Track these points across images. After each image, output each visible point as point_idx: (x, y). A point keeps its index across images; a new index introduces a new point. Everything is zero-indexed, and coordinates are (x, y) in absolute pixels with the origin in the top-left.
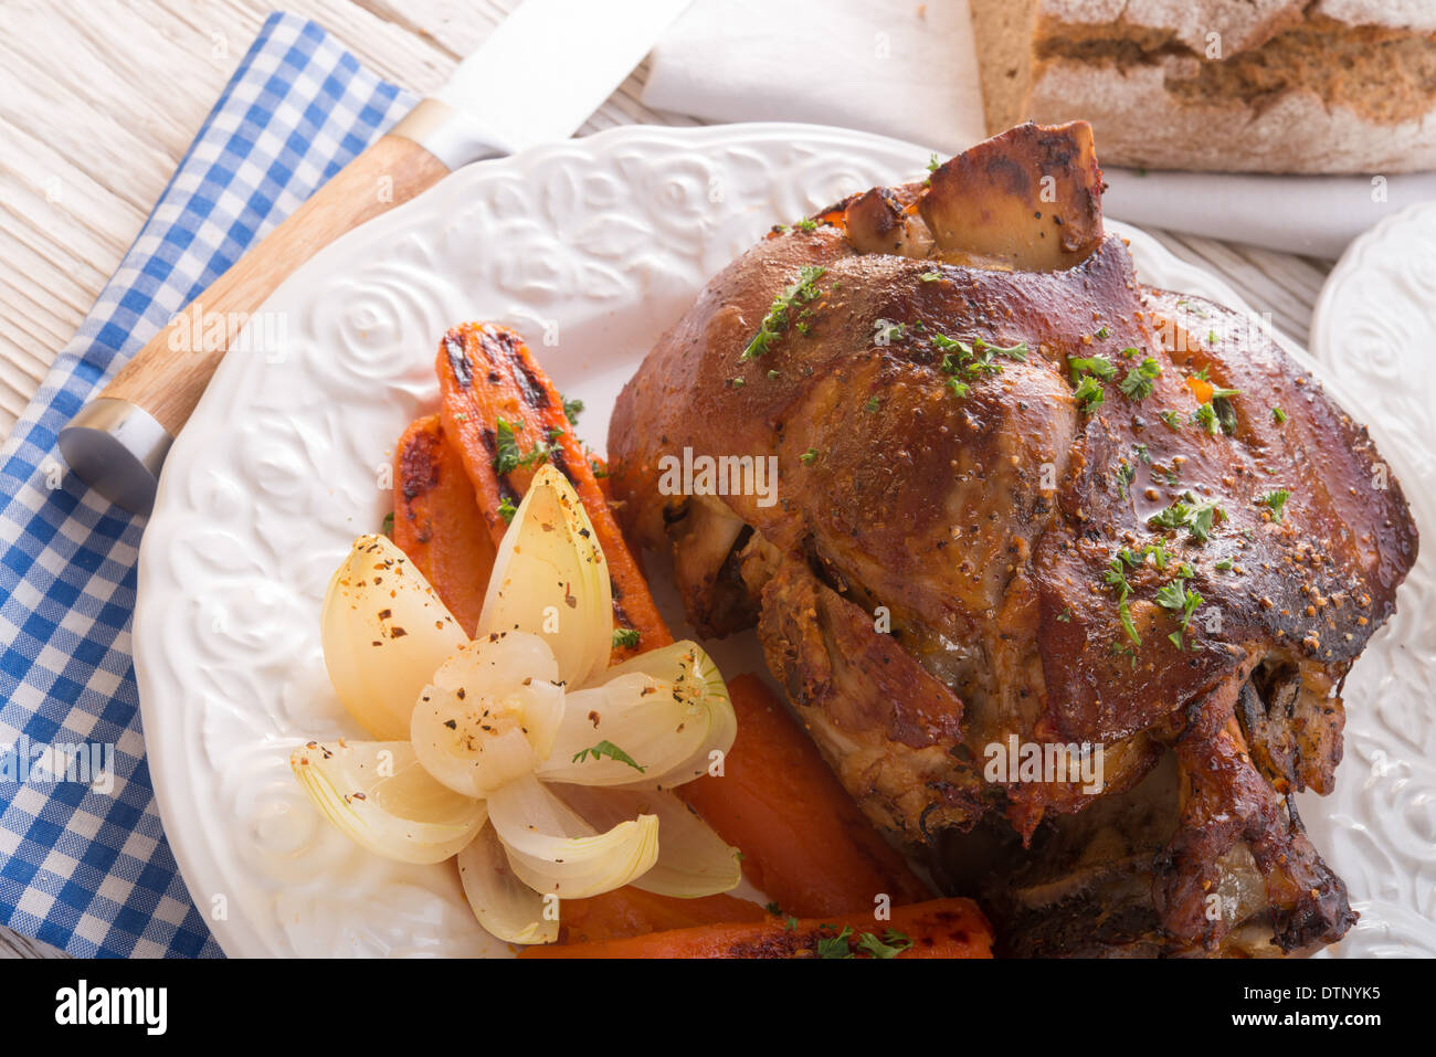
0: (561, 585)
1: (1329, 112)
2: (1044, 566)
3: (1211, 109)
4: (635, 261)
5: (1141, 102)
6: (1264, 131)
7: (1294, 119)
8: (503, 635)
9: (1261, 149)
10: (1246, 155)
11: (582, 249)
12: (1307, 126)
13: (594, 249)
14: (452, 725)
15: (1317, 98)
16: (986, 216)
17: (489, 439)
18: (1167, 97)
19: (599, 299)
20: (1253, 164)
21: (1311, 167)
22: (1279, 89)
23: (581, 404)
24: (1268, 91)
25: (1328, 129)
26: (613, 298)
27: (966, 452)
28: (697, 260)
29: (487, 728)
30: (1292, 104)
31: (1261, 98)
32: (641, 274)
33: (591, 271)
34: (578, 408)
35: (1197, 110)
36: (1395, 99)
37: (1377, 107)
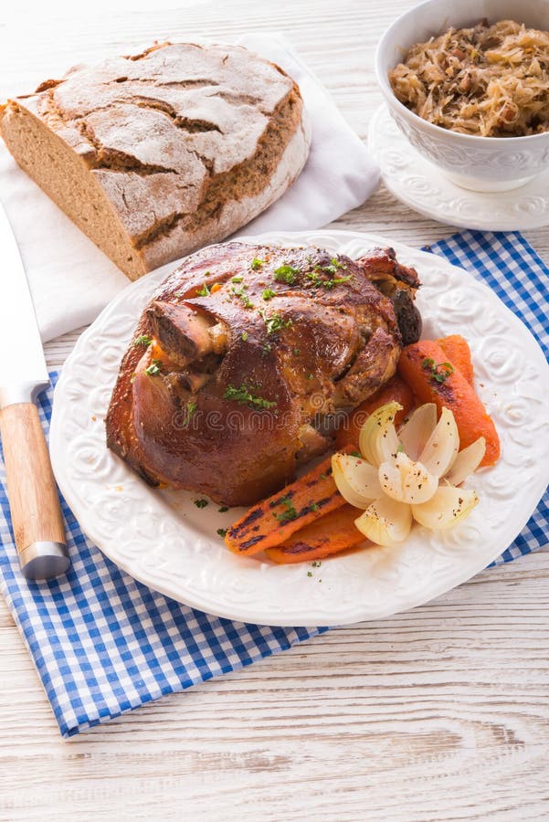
1: (240, 202)
3: (203, 228)
5: (180, 241)
6: (224, 222)
7: (230, 213)
9: (226, 229)
10: (224, 233)
12: (236, 212)
15: (233, 201)
18: (186, 234)
20: (227, 235)
21: (245, 222)
22: (219, 207)
24: (216, 209)
25: (243, 207)
30: (227, 208)
31: (216, 212)
35: (199, 231)
36: (257, 183)
37: (253, 189)
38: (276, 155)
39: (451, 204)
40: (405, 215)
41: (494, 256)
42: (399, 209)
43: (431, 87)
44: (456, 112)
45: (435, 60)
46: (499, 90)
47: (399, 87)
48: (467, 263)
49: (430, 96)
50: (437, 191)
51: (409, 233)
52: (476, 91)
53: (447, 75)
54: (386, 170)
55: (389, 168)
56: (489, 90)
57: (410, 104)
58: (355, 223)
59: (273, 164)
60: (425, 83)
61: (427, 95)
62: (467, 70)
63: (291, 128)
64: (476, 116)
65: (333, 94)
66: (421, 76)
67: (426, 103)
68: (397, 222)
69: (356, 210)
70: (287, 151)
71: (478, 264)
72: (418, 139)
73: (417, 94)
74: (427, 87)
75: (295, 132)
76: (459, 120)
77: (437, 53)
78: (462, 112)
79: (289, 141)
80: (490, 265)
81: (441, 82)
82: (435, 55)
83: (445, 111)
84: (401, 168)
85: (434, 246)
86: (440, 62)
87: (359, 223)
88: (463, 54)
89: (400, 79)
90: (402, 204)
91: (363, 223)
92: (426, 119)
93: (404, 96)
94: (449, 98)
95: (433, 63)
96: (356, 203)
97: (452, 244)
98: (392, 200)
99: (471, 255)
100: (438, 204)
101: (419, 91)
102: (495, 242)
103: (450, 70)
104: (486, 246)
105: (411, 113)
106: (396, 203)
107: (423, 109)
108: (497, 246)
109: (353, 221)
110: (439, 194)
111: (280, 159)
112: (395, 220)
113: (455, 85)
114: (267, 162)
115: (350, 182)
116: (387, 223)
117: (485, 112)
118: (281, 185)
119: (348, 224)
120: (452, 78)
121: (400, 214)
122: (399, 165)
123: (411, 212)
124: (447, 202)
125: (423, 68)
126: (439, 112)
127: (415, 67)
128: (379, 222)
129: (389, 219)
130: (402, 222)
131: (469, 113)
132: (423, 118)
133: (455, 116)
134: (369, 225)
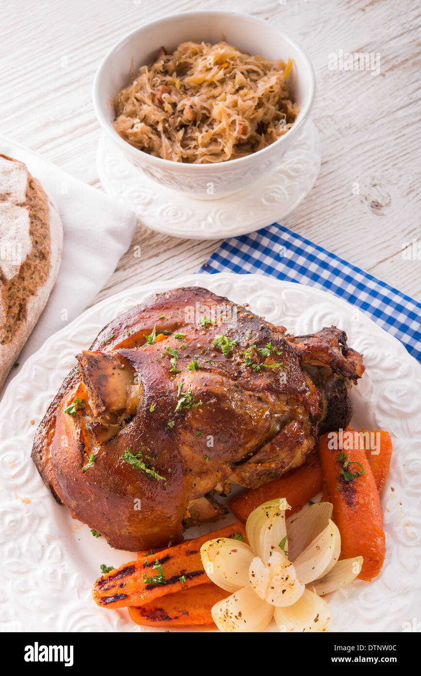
0: (230, 553)
1: (37, 295)
2: (255, 388)
3: (16, 333)
4: (44, 540)
6: (30, 319)
7: (33, 308)
8: (253, 572)
11: (40, 560)
12: (36, 305)
13: (40, 555)
14: (284, 591)
15: (31, 297)
16: (115, 390)
17: (150, 587)
19: (62, 554)
22: (22, 308)
23: (103, 565)
24: (20, 311)
25: (39, 298)
26: (61, 550)
27: (223, 405)
28: (41, 518)
29: (287, 579)
30: (29, 306)
31: (21, 314)
32: (50, 539)
33: (50, 557)
34: (104, 567)
35: (14, 338)
36: (41, 271)
37: (41, 278)
38: (45, 238)
39: (210, 220)
40: (167, 242)
41: (267, 251)
42: (157, 239)
43: (160, 128)
44: (193, 143)
45: (149, 102)
46: (225, 111)
47: (132, 138)
48: (247, 267)
49: (163, 136)
50: (191, 213)
51: (181, 257)
52: (203, 119)
53: (167, 112)
54: (139, 210)
55: (140, 207)
56: (215, 113)
57: (148, 150)
58: (130, 267)
59: (47, 248)
60: (151, 126)
61: (160, 136)
62: (186, 102)
63: (44, 207)
64: (214, 140)
65: (41, 153)
66: (144, 120)
67: (163, 145)
68: (165, 251)
69: (126, 254)
70: (51, 229)
71: (258, 264)
72: (170, 178)
73: (150, 138)
74: (156, 130)
75: (48, 209)
76: (201, 150)
77: (146, 95)
78: (200, 140)
79: (49, 221)
80: (268, 261)
81: (165, 120)
82: (145, 96)
83: (184, 146)
84: (149, 204)
85: (210, 262)
86: (153, 101)
87: (133, 266)
88: (168, 88)
89: (130, 131)
90: (159, 233)
91: (136, 264)
92: (171, 159)
93: (139, 145)
94: (181, 133)
95: (149, 106)
96: (124, 249)
97: (224, 254)
98: (149, 232)
99: (246, 258)
100: (199, 225)
101: (151, 136)
102: (262, 239)
103: (167, 107)
104: (255, 245)
105: (151, 158)
106: (153, 234)
107: (163, 151)
108: (265, 242)
109: (128, 265)
110: (193, 215)
111: (50, 239)
112: (162, 250)
113: (179, 119)
114: (41, 248)
115: (114, 234)
116: (157, 255)
117: (220, 135)
118: (58, 261)
119: (125, 270)
120: (174, 114)
121: (162, 243)
122: (146, 201)
123: (171, 238)
124: (205, 219)
125: (142, 114)
126: (178, 148)
127: (133, 114)
128: (150, 257)
129: (156, 251)
130: (169, 249)
131: (207, 140)
132: (167, 159)
133: (195, 147)
134: (143, 264)
